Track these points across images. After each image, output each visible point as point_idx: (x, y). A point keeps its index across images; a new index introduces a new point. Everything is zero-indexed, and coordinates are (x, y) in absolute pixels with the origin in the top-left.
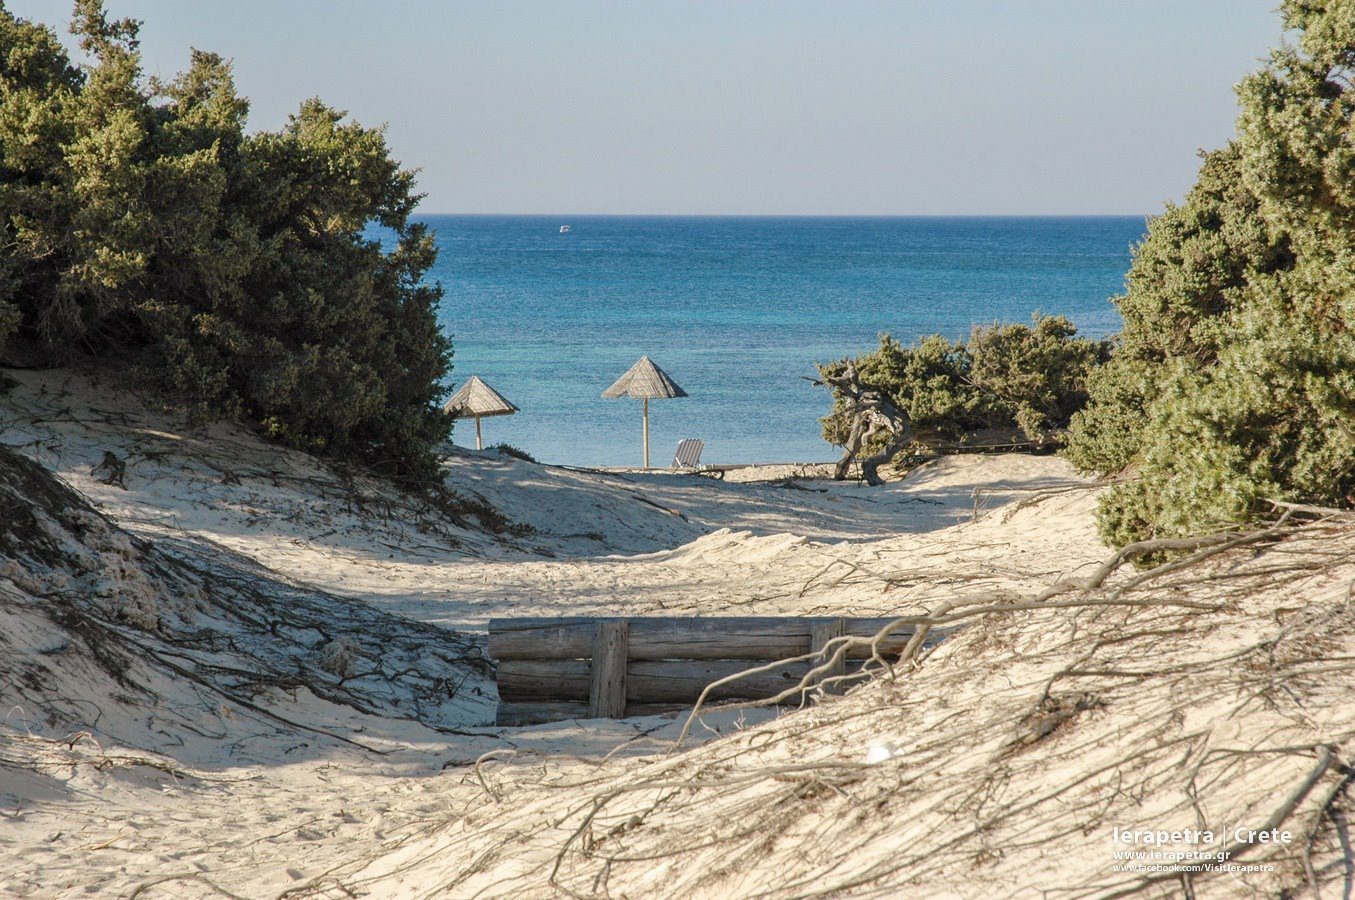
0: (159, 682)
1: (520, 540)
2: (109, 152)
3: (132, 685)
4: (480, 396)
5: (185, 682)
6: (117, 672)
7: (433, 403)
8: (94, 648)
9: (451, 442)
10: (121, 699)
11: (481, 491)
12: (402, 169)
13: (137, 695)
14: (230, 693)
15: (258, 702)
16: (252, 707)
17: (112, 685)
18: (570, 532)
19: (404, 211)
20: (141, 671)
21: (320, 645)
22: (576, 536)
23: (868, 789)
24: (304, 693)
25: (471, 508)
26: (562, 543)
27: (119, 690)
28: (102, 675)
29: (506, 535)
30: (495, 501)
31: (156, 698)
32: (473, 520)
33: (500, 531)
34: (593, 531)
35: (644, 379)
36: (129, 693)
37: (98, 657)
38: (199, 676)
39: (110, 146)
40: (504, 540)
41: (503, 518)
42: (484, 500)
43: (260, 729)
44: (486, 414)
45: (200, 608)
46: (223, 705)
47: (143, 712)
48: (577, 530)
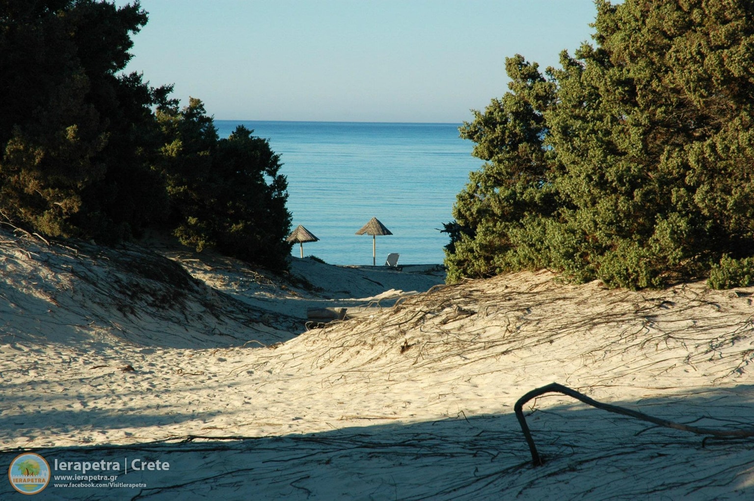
0: (227, 320)
1: (318, 293)
2: (172, 152)
3: (221, 321)
4: (302, 234)
5: (233, 321)
6: (217, 317)
7: (284, 239)
8: (212, 311)
9: (291, 255)
10: (219, 323)
11: (303, 275)
12: (275, 154)
13: (222, 323)
14: (243, 323)
15: (250, 325)
16: (249, 327)
17: (216, 320)
18: (337, 290)
19: (276, 170)
20: (222, 318)
21: (261, 316)
22: (339, 292)
23: (368, 322)
24: (261, 324)
25: (300, 281)
26: (334, 295)
27: (218, 322)
28: (214, 318)
29: (313, 292)
30: (308, 278)
31: (227, 324)
32: (300, 285)
33: (311, 290)
34: (346, 290)
35: (373, 227)
36: (220, 322)
37: (213, 313)
38: (235, 319)
39: (173, 150)
40: (312, 293)
41: (312, 285)
42: (304, 278)
43: (251, 331)
44: (305, 241)
45: (228, 306)
46: (242, 326)
47: (224, 327)
48: (340, 290)
